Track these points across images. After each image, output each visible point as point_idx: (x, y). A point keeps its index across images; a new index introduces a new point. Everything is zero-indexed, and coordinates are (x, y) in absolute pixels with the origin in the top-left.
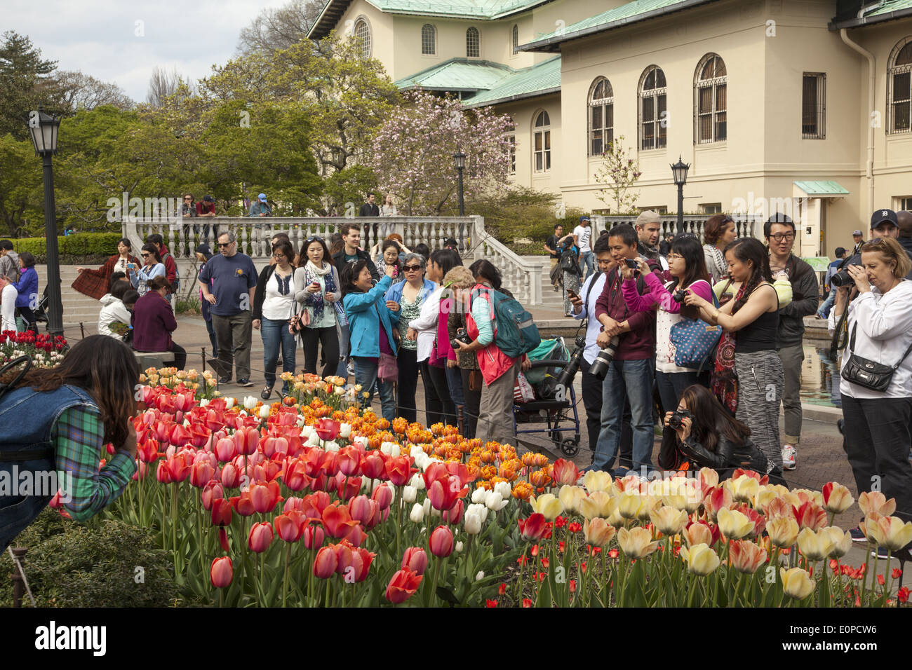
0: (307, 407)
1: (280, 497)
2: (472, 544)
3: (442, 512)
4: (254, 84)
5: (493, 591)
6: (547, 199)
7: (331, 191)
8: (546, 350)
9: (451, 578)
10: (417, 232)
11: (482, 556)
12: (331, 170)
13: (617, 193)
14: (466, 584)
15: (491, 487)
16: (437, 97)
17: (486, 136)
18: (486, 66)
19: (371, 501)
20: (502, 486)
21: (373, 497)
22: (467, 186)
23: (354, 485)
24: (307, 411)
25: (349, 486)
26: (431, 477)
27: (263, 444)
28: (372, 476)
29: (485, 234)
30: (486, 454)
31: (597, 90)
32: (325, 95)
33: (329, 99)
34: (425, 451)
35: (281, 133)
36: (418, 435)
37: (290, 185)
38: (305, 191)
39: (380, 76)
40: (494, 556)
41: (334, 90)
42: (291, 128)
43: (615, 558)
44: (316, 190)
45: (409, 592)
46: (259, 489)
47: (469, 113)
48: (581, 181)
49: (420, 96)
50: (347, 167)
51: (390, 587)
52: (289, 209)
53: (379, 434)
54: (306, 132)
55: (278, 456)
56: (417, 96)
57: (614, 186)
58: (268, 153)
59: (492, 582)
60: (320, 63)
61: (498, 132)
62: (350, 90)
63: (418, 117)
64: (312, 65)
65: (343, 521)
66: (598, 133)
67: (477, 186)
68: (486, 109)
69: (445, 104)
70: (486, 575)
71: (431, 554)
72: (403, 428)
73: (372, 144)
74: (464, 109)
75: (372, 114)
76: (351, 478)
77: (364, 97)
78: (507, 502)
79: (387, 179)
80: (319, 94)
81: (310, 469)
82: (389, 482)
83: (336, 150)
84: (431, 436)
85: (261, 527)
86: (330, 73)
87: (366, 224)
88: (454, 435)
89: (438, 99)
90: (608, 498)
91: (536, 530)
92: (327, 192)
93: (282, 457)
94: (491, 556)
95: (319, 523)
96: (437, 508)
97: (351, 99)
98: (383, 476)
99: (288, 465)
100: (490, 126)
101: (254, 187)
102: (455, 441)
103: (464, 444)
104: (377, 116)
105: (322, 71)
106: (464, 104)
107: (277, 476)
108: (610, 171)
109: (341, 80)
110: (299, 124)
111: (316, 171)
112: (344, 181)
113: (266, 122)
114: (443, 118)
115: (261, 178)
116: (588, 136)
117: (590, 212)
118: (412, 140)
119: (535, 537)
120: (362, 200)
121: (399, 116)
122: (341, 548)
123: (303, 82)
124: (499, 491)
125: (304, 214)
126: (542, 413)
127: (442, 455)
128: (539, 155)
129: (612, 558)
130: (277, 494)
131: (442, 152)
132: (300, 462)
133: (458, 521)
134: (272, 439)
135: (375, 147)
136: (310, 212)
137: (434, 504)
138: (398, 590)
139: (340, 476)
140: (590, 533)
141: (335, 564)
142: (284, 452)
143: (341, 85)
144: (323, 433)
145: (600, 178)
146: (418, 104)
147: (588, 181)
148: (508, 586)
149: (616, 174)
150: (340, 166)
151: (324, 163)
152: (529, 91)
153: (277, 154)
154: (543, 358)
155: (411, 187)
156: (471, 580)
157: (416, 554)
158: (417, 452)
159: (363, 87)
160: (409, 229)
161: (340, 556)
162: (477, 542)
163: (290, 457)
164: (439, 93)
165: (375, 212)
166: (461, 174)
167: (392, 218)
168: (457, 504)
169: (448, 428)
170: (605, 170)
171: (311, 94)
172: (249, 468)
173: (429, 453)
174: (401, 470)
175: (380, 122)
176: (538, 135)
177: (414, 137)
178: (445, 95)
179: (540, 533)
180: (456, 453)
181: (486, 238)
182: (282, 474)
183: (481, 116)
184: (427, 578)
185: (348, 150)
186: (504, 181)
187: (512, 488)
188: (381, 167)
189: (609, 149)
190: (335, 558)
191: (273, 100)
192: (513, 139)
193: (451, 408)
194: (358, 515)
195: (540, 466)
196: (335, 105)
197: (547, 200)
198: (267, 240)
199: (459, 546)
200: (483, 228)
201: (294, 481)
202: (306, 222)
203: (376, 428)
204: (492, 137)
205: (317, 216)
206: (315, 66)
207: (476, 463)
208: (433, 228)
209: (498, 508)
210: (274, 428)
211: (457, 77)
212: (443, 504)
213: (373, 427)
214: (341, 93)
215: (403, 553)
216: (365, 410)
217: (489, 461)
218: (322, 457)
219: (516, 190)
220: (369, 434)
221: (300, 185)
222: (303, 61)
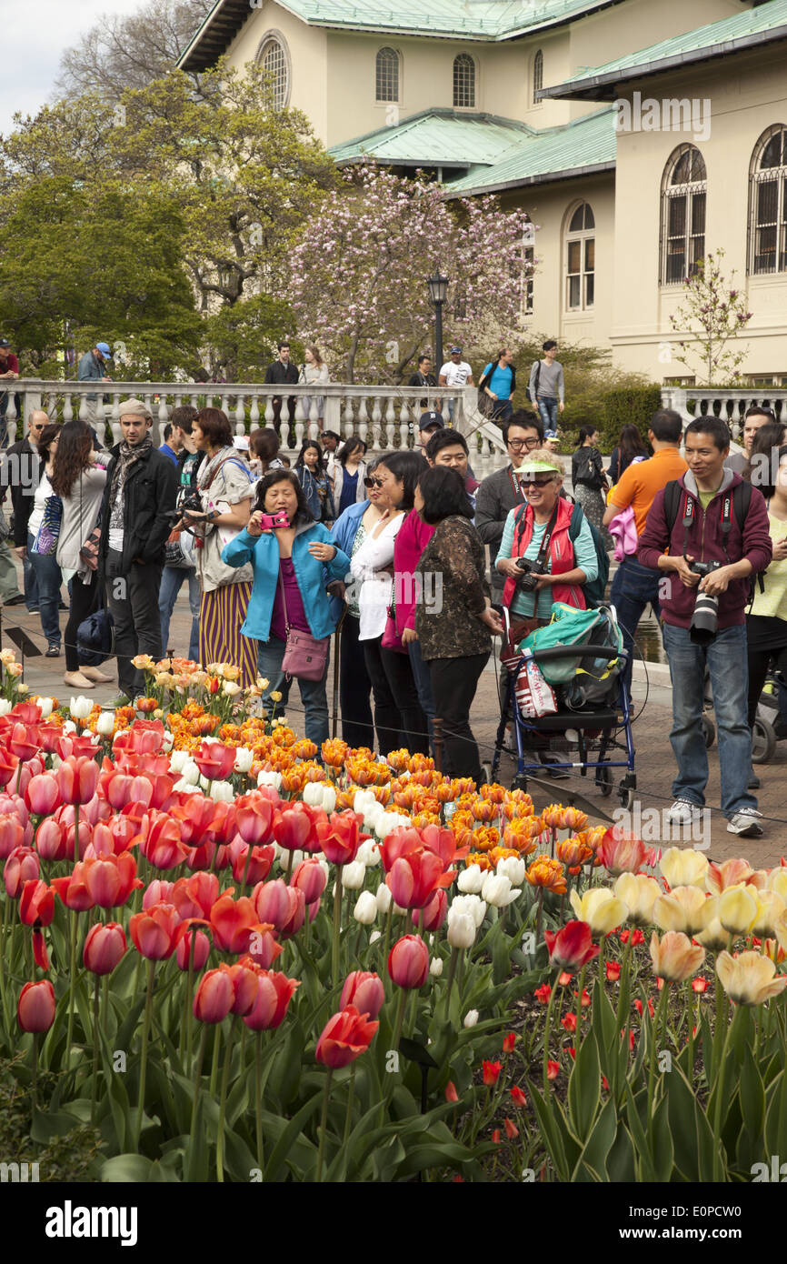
0: (177, 716)
1: (138, 881)
2: (458, 964)
3: (410, 911)
4: (87, 148)
5: (493, 1044)
6: (585, 358)
7: (217, 339)
8: (579, 628)
9: (422, 1021)
10: (363, 412)
11: (476, 984)
12: (217, 302)
13: (708, 349)
14: (449, 1033)
15: (490, 866)
16: (400, 177)
17: (485, 246)
18: (487, 122)
19: (291, 890)
20: (511, 866)
21: (293, 882)
22: (449, 334)
23: (262, 860)
24: (176, 723)
25: (254, 861)
26: (393, 851)
27: (106, 785)
28: (291, 844)
29: (479, 417)
30: (482, 805)
31: (679, 166)
32: (208, 171)
33: (214, 176)
34: (378, 799)
35: (133, 236)
36: (365, 770)
37: (147, 327)
38: (171, 338)
39: (303, 139)
40: (496, 983)
41: (224, 162)
42: (150, 229)
43: (702, 993)
44: (191, 337)
45: (355, 1049)
46: (102, 866)
47: (455, 205)
48: (647, 327)
49: (371, 175)
50: (244, 298)
51: (324, 1041)
52: (144, 368)
53: (301, 768)
54: (176, 236)
55: (134, 810)
56: (366, 175)
57: (704, 336)
58: (109, 271)
59: (490, 1031)
60: (202, 114)
61: (505, 240)
62: (252, 162)
63: (369, 212)
64: (187, 118)
65: (246, 925)
66: (678, 244)
67: (466, 334)
68: (486, 200)
69: (415, 189)
70: (481, 1019)
71: (390, 982)
72: (341, 756)
73: (288, 258)
74: (447, 199)
75: (288, 204)
76: (256, 848)
77: (276, 176)
78: (518, 892)
79: (313, 318)
80: (197, 168)
81: (188, 832)
82: (321, 856)
83: (225, 266)
84: (388, 773)
85: (105, 931)
86: (218, 132)
87: (276, 397)
88: (427, 772)
89: (404, 181)
90: (703, 898)
91: (575, 950)
92: (210, 340)
93: (141, 810)
94: (490, 984)
95: (202, 926)
96: (401, 904)
97: (254, 177)
98: (311, 844)
99: (151, 824)
100: (493, 229)
101: (85, 328)
102: (428, 782)
103: (444, 787)
104: (297, 208)
105: (205, 129)
106: (448, 191)
107: (131, 845)
108: (697, 311)
109: (237, 143)
110: (163, 221)
111: (190, 303)
112: (240, 321)
113: (107, 217)
114: (410, 214)
115: (97, 314)
116: (661, 249)
117: (661, 381)
118: (358, 252)
119: (573, 962)
120: (270, 354)
121: (336, 208)
122: (241, 972)
123: (171, 147)
124: (505, 873)
125: (170, 378)
126: (572, 737)
127: (408, 806)
128: (574, 281)
129: (697, 993)
130: (131, 875)
131: (406, 273)
132: (172, 820)
133: (437, 925)
134: (121, 777)
135: (293, 264)
136: (179, 374)
137: (397, 899)
138: (337, 1046)
139: (238, 843)
140: (661, 957)
141: (231, 999)
142: (145, 802)
143: (235, 154)
144: (209, 766)
145: (679, 323)
146: (368, 190)
147: (659, 328)
148: (519, 1037)
149: (708, 317)
150: (232, 296)
151: (206, 289)
152: (559, 169)
153: (125, 274)
154: (571, 642)
155: (353, 334)
156: (456, 1027)
157: (367, 983)
158: (365, 801)
159: (275, 158)
160: (349, 406)
161: (239, 984)
162: (466, 960)
163: (154, 811)
164: (405, 170)
165: (291, 376)
166: (439, 313)
167: (320, 388)
168: (437, 897)
169: (417, 759)
170: (688, 309)
171: (184, 168)
172: (82, 826)
173: (384, 801)
174: (344, 837)
175: (302, 220)
176: (573, 246)
177: (359, 247)
178: (415, 175)
179: (581, 955)
180: (431, 803)
181: (481, 425)
182: (140, 840)
183: (476, 211)
184: (383, 1026)
185: (246, 266)
186: (514, 325)
187: (528, 866)
188: (302, 298)
189: (697, 271)
190: (230, 988)
191: (119, 176)
192: (529, 253)
193: (420, 723)
194: (269, 912)
195: (576, 828)
196: (226, 189)
197: (587, 359)
198: (107, 421)
199: (437, 965)
200: (476, 406)
201: (161, 853)
202: (173, 391)
203: (295, 755)
204: (495, 249)
205: (191, 381)
206: (193, 119)
207: (464, 822)
208: (391, 406)
209: (503, 903)
210: (124, 757)
211: (436, 143)
212: (412, 898)
213: (288, 755)
214: (236, 168)
215: (341, 979)
216: (274, 723)
217: (486, 818)
218: (208, 813)
219: (534, 340)
220: (283, 767)
221: (165, 327)
222: (171, 109)
